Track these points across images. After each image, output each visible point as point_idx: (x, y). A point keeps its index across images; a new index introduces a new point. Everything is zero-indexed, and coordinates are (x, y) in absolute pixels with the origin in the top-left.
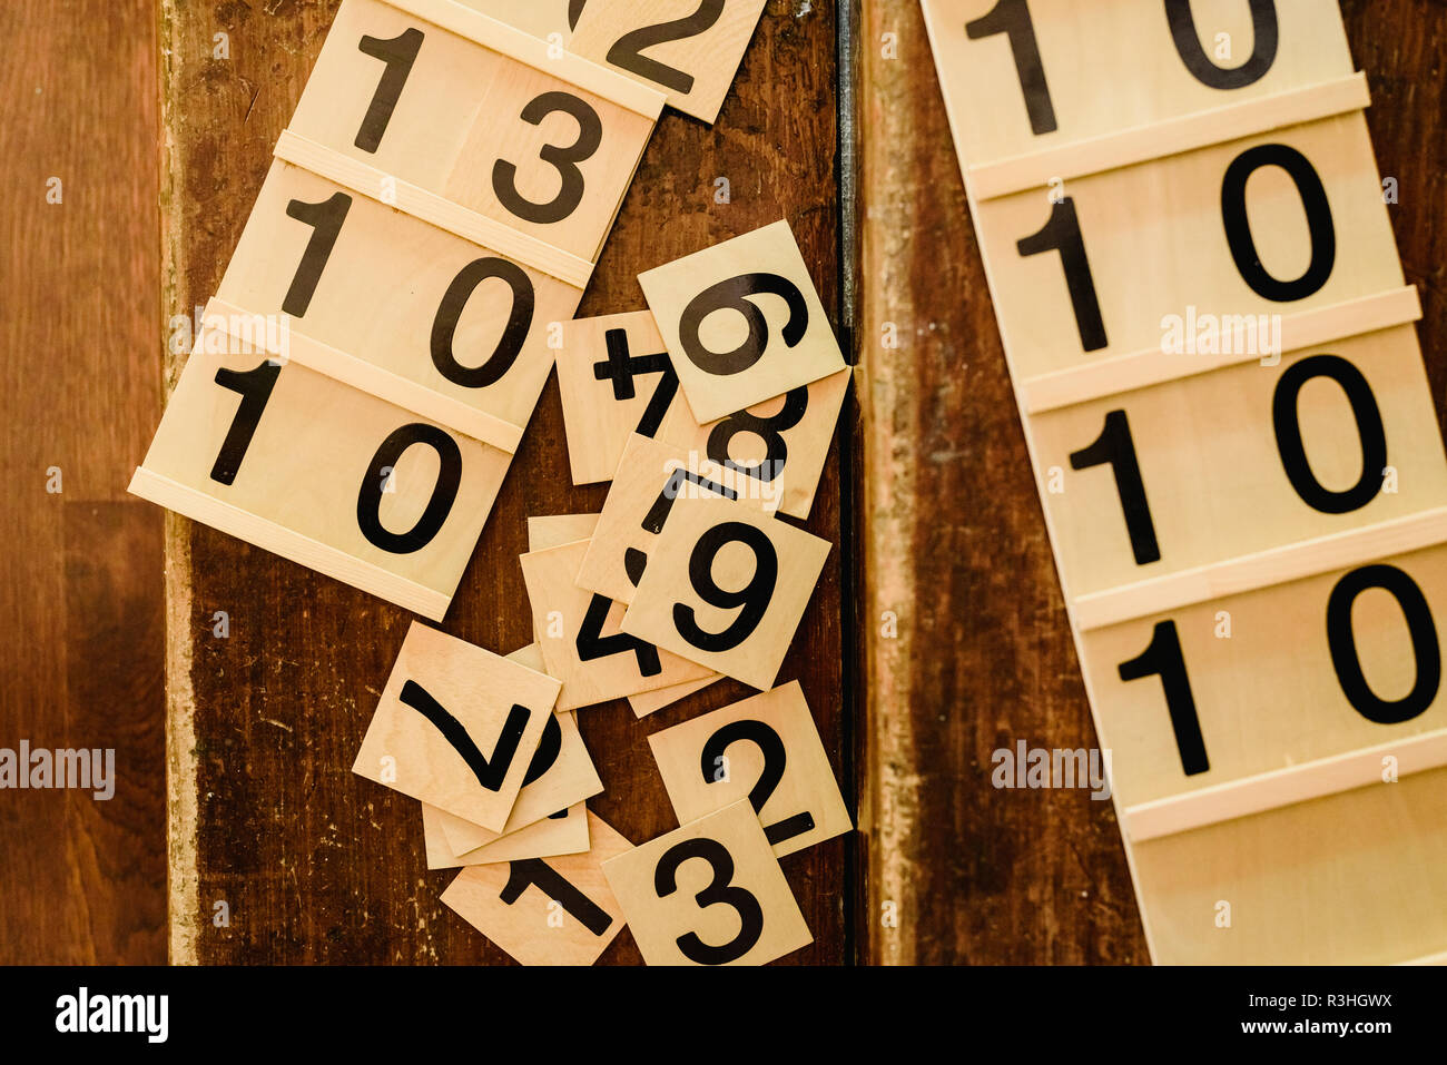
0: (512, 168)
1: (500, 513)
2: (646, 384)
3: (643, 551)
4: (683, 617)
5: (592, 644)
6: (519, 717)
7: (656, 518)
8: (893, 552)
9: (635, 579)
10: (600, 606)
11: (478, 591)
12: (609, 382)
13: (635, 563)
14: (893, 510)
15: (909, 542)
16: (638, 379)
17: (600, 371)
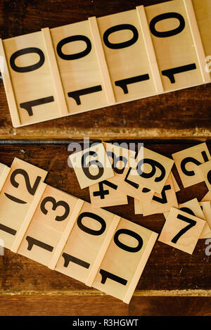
2: (106, 187)
3: (143, 188)
4: (157, 180)
5: (163, 200)
6: (180, 217)
7: (136, 186)
8: (146, 133)
9: (149, 190)
10: (155, 198)
11: (151, 225)
12: (105, 196)
13: (146, 190)
14: (136, 133)
17: (102, 197)
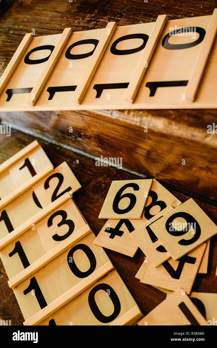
0: (56, 235)
1: (129, 285)
2: (124, 228)
3: (159, 246)
4: (183, 242)
5: (176, 274)
7: (154, 238)
8: (150, 121)
9: (165, 251)
10: (166, 264)
11: (145, 303)
12: (116, 236)
13: (161, 249)
14: (141, 118)
15: (150, 116)
16: (121, 229)
17: (112, 237)
